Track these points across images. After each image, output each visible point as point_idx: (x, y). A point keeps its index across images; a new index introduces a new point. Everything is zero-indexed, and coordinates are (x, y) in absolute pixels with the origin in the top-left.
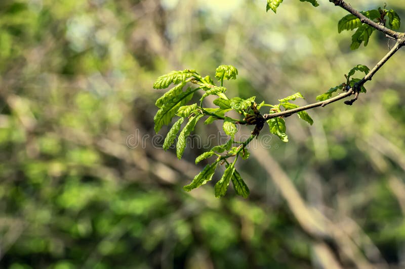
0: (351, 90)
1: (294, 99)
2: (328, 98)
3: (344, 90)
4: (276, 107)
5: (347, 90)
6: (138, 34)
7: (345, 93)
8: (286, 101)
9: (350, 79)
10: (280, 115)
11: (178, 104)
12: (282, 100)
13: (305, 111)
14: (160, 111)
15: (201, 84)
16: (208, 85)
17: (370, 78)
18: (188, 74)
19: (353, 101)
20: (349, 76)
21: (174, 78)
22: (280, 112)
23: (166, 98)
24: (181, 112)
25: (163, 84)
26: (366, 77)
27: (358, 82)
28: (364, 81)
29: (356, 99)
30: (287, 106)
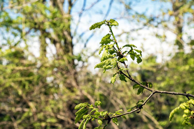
0: (138, 108)
1: (120, 111)
2: (131, 111)
3: (136, 108)
4: (114, 114)
5: (137, 108)
6: (68, 81)
7: (136, 110)
8: (118, 112)
9: (138, 104)
10: (116, 117)
11: (83, 114)
12: (116, 112)
13: (124, 115)
14: (77, 117)
15: (90, 107)
16: (92, 107)
17: (144, 104)
18: (86, 104)
19: (139, 112)
20: (137, 104)
21: (81, 106)
22: (116, 116)
23: (78, 112)
24: (84, 117)
25: (78, 108)
26: (143, 104)
27: (140, 105)
28: (142, 105)
29: (140, 111)
30: (118, 114)
